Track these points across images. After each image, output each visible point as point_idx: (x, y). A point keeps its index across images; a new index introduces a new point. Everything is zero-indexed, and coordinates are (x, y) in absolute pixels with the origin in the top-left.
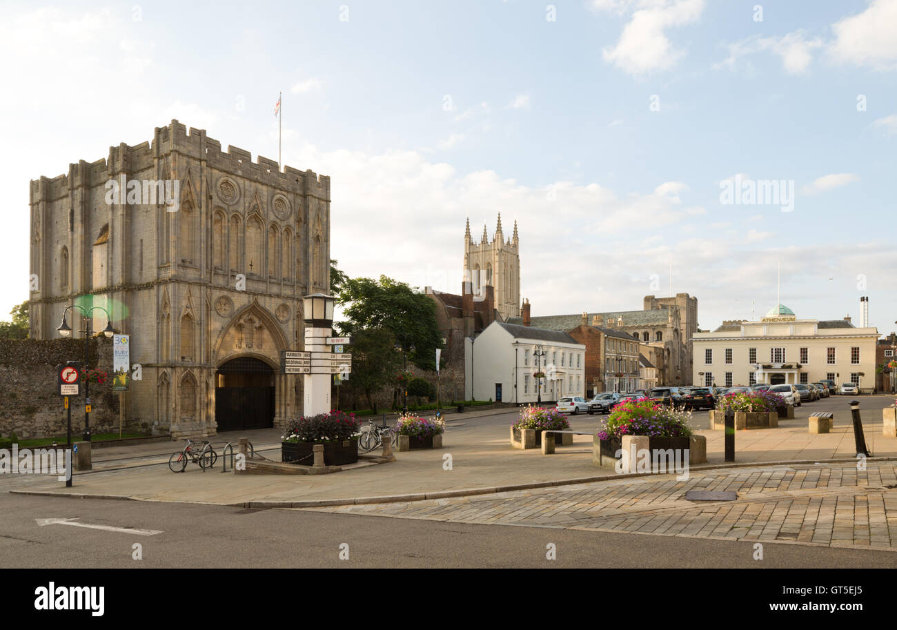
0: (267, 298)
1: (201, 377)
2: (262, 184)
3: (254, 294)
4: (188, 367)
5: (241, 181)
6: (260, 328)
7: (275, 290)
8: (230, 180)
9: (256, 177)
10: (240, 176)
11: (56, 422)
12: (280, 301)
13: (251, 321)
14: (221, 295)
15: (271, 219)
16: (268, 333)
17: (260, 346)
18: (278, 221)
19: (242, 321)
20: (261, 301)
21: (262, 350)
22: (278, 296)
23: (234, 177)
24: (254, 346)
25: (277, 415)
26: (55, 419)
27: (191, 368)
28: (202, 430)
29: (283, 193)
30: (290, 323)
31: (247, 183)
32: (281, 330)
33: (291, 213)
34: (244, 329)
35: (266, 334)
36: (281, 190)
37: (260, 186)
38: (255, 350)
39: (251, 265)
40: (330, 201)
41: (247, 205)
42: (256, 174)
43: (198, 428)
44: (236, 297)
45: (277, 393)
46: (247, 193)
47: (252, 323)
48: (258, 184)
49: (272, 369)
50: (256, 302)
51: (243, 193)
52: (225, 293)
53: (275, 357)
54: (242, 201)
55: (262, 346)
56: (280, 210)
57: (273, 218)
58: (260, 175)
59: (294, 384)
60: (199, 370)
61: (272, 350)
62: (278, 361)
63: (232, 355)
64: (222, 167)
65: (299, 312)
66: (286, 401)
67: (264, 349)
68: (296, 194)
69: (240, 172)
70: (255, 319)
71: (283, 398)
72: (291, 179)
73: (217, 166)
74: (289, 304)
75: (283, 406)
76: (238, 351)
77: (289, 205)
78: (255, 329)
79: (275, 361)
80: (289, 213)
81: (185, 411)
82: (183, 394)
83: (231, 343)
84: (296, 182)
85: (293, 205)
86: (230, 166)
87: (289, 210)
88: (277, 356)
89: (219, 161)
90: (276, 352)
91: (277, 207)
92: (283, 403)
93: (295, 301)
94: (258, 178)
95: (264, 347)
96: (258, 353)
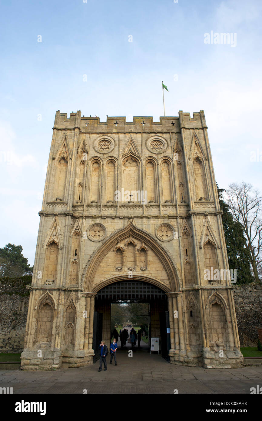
0: (145, 221)
1: (59, 299)
2: (136, 133)
3: (129, 218)
4: (46, 289)
5: (116, 136)
6: (143, 250)
7: (154, 212)
8: (106, 137)
9: (130, 130)
10: (114, 133)
12: (161, 221)
13: (131, 244)
14: (94, 223)
15: (147, 155)
16: (153, 254)
18: (154, 156)
19: (121, 245)
20: (137, 223)
21: (146, 272)
22: (157, 217)
23: (110, 135)
24: (137, 268)
25: (172, 346)
27: (50, 290)
28: (53, 359)
29: (158, 134)
30: (175, 241)
31: (122, 136)
32: (163, 249)
33: (168, 146)
34: (124, 253)
35: (151, 255)
36: (155, 133)
37: (134, 136)
38: (138, 273)
40: (207, 128)
41: (121, 150)
42: (130, 128)
43: (50, 357)
44: (110, 223)
46: (122, 143)
47: (134, 247)
48: (132, 134)
49: (164, 292)
50: (132, 225)
51: (117, 142)
52: (98, 221)
53: (162, 278)
54: (117, 148)
55: (146, 268)
56: (157, 148)
57: (148, 154)
58: (134, 128)
59: (185, 308)
60: (58, 294)
61: (159, 272)
62: (167, 282)
63: (110, 278)
64: (99, 131)
65: (187, 229)
66: (178, 329)
67: (149, 271)
68: (171, 132)
69: (115, 131)
70: (136, 241)
71: (176, 325)
72: (166, 124)
73: (94, 131)
74: (172, 223)
75: (177, 335)
76: (117, 274)
77: (165, 142)
78: (137, 252)
79: (162, 283)
80: (166, 147)
81: (46, 336)
82: (46, 317)
83: (110, 266)
84: (171, 125)
85: (169, 141)
86: (106, 128)
87: (166, 145)
88: (166, 278)
89: (97, 128)
90: (164, 273)
91: (155, 147)
92: (176, 331)
93: (179, 219)
94: (132, 130)
95: (148, 269)
96: (141, 275)
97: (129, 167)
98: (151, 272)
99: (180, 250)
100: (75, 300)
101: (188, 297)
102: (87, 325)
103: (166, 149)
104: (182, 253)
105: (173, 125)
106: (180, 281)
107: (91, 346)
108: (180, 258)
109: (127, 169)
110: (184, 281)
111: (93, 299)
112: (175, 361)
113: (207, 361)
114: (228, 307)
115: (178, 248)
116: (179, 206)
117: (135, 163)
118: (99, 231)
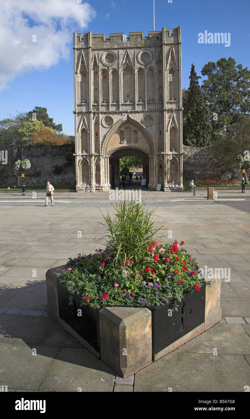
0: (136, 114)
2: (131, 48)
3: (127, 113)
4: (83, 155)
5: (116, 52)
6: (135, 131)
7: (141, 108)
9: (126, 45)
11: (61, 180)
12: (145, 114)
13: (128, 127)
14: (106, 116)
17: (136, 141)
18: (143, 67)
20: (132, 116)
21: (137, 144)
22: (143, 111)
23: (112, 50)
24: (132, 142)
25: (150, 182)
26: (61, 178)
27: (85, 155)
29: (147, 48)
30: (154, 126)
31: (121, 50)
32: (146, 131)
33: (153, 59)
34: (125, 133)
35: (140, 134)
37: (129, 51)
38: (132, 144)
39: (128, 96)
40: (180, 44)
44: (115, 116)
45: (150, 169)
46: (121, 57)
47: (130, 129)
48: (128, 49)
49: (147, 155)
50: (129, 117)
51: (118, 57)
52: (108, 115)
53: (146, 147)
55: (137, 142)
56: (146, 59)
57: (139, 66)
58: (129, 43)
59: (157, 164)
60: (89, 157)
61: (144, 144)
62: (149, 150)
63: (117, 148)
64: (105, 47)
65: (161, 119)
66: (153, 174)
67: (139, 143)
68: (156, 46)
69: (116, 47)
70: (131, 126)
71: (152, 172)
72: (153, 39)
73: (101, 48)
74: (152, 115)
75: (152, 177)
76: (121, 145)
77: (151, 55)
78: (132, 133)
79: (146, 150)
80: (151, 59)
81: (86, 178)
82: (85, 169)
83: (116, 141)
84: (156, 39)
85: (154, 54)
86: (110, 45)
87: (152, 58)
88: (148, 147)
89: (103, 45)
90: (147, 145)
91: (144, 59)
92: (152, 175)
93: (156, 112)
94: (128, 45)
95: (138, 142)
96: (134, 146)
97: (126, 75)
98: (140, 144)
99: (156, 131)
100: (99, 160)
101: (159, 158)
102: (106, 172)
103: (152, 60)
104: (157, 134)
105: (158, 39)
106: (155, 149)
107: (109, 182)
108: (156, 136)
109: (125, 77)
110: (157, 149)
111: (108, 159)
112: (151, 188)
113: (164, 189)
114: (179, 164)
115: (155, 130)
116: (157, 103)
117: (130, 72)
118: (109, 121)
